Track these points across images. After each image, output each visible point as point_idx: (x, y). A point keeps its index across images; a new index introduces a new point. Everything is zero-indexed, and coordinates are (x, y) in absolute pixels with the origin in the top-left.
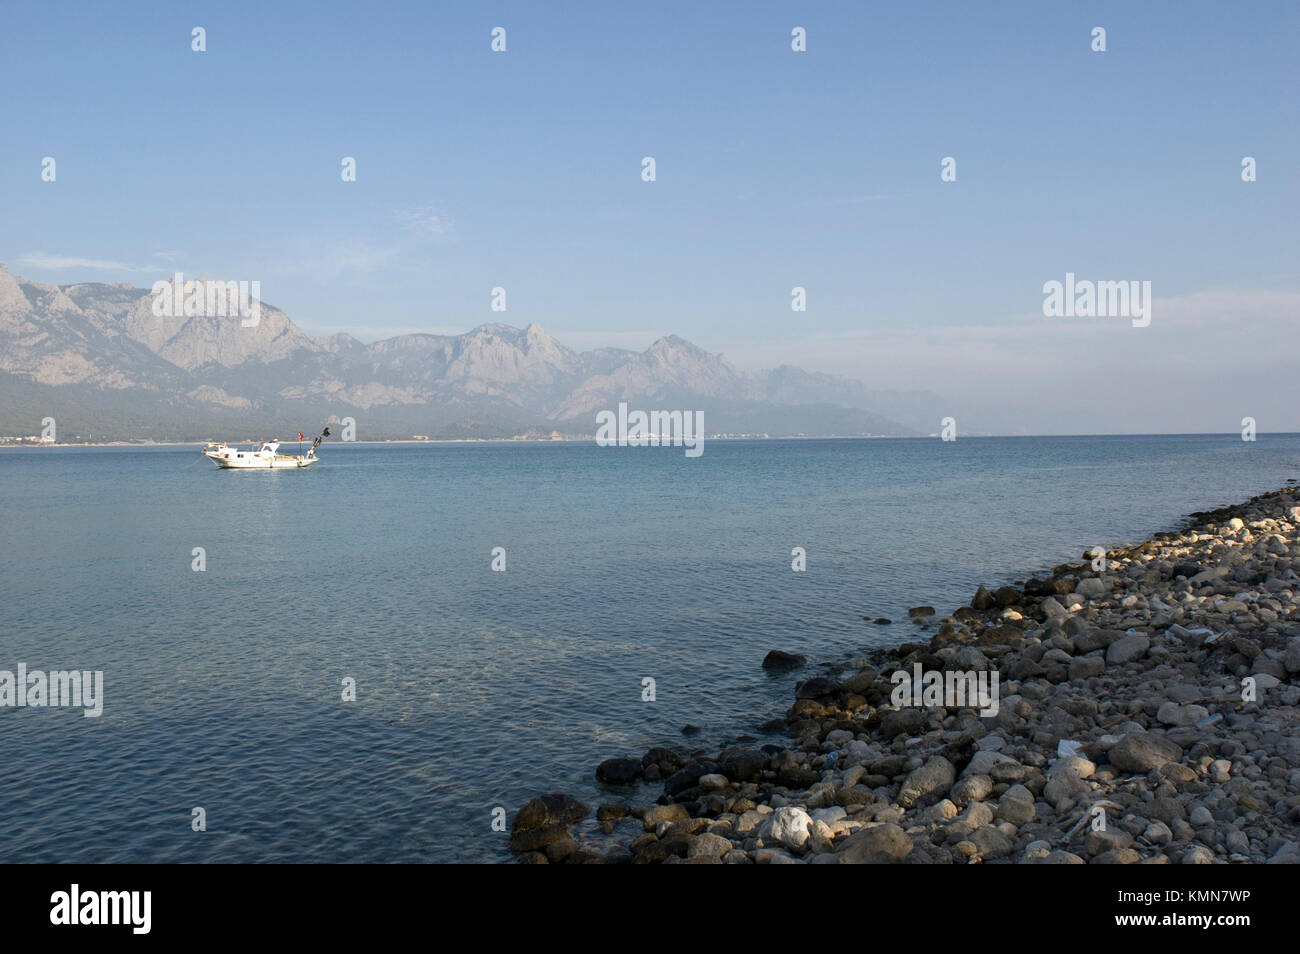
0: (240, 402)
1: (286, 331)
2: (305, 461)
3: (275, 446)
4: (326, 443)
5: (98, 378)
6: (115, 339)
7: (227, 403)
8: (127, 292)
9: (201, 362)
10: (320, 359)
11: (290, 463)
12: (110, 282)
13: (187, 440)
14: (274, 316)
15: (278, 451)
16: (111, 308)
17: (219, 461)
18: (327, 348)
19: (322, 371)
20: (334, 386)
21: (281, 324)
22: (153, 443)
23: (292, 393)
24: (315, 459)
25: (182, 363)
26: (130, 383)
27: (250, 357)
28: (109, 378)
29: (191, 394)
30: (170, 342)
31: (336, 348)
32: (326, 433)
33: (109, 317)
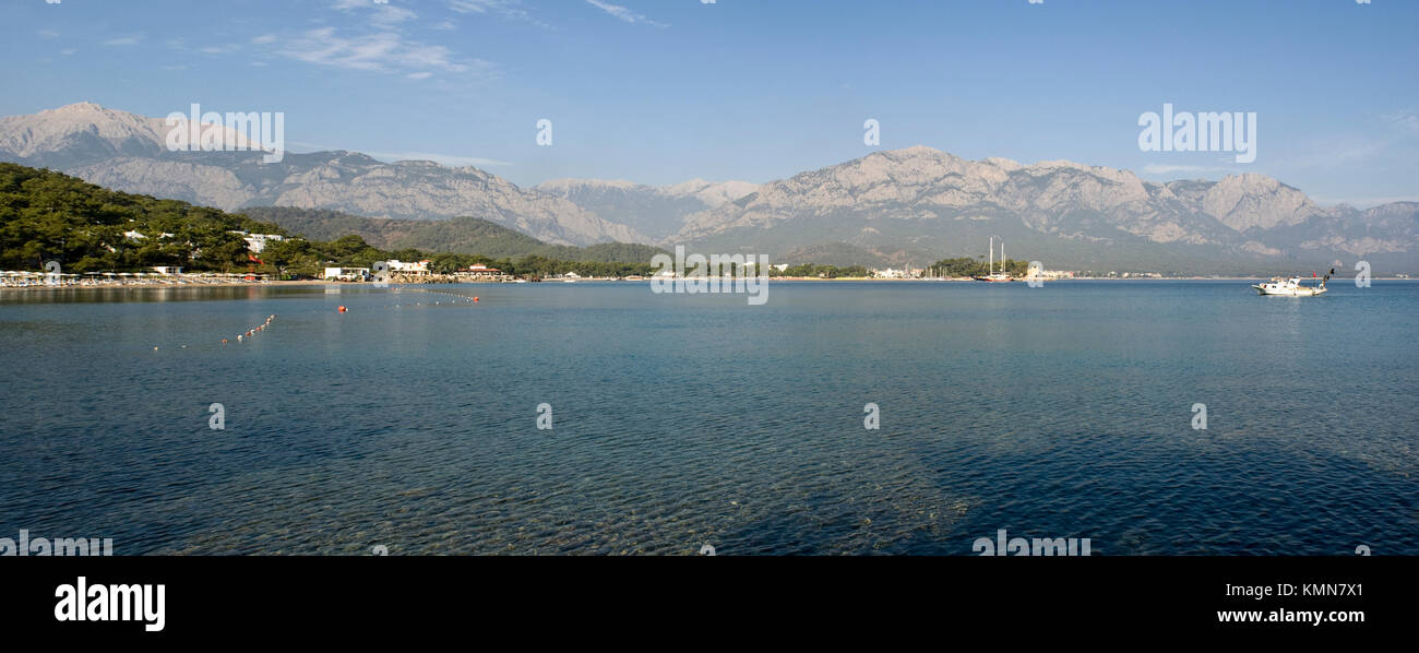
0: (1273, 251)
1: (1304, 204)
2: (1318, 291)
3: (1297, 281)
4: (1333, 279)
5: (1186, 237)
6: (1196, 213)
7: (1265, 253)
8: (1203, 184)
9: (1248, 226)
10: (1328, 222)
11: (1307, 292)
12: (1194, 179)
13: (1239, 276)
14: (1296, 194)
15: (1299, 284)
16: (1194, 195)
17: (1261, 290)
18: (1333, 214)
19: (1330, 231)
20: (1338, 240)
21: (1301, 200)
22: (1218, 278)
23: (1308, 245)
24: (1325, 290)
25: (1236, 227)
26: (1205, 241)
27: (1280, 222)
28: (1193, 238)
29: (1242, 247)
30: (1230, 213)
31: (1339, 214)
32: (1332, 272)
33: (1193, 200)
